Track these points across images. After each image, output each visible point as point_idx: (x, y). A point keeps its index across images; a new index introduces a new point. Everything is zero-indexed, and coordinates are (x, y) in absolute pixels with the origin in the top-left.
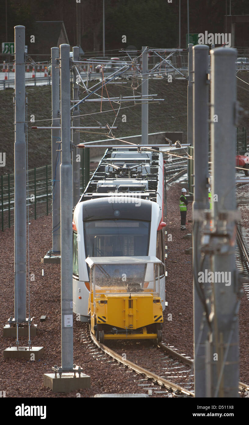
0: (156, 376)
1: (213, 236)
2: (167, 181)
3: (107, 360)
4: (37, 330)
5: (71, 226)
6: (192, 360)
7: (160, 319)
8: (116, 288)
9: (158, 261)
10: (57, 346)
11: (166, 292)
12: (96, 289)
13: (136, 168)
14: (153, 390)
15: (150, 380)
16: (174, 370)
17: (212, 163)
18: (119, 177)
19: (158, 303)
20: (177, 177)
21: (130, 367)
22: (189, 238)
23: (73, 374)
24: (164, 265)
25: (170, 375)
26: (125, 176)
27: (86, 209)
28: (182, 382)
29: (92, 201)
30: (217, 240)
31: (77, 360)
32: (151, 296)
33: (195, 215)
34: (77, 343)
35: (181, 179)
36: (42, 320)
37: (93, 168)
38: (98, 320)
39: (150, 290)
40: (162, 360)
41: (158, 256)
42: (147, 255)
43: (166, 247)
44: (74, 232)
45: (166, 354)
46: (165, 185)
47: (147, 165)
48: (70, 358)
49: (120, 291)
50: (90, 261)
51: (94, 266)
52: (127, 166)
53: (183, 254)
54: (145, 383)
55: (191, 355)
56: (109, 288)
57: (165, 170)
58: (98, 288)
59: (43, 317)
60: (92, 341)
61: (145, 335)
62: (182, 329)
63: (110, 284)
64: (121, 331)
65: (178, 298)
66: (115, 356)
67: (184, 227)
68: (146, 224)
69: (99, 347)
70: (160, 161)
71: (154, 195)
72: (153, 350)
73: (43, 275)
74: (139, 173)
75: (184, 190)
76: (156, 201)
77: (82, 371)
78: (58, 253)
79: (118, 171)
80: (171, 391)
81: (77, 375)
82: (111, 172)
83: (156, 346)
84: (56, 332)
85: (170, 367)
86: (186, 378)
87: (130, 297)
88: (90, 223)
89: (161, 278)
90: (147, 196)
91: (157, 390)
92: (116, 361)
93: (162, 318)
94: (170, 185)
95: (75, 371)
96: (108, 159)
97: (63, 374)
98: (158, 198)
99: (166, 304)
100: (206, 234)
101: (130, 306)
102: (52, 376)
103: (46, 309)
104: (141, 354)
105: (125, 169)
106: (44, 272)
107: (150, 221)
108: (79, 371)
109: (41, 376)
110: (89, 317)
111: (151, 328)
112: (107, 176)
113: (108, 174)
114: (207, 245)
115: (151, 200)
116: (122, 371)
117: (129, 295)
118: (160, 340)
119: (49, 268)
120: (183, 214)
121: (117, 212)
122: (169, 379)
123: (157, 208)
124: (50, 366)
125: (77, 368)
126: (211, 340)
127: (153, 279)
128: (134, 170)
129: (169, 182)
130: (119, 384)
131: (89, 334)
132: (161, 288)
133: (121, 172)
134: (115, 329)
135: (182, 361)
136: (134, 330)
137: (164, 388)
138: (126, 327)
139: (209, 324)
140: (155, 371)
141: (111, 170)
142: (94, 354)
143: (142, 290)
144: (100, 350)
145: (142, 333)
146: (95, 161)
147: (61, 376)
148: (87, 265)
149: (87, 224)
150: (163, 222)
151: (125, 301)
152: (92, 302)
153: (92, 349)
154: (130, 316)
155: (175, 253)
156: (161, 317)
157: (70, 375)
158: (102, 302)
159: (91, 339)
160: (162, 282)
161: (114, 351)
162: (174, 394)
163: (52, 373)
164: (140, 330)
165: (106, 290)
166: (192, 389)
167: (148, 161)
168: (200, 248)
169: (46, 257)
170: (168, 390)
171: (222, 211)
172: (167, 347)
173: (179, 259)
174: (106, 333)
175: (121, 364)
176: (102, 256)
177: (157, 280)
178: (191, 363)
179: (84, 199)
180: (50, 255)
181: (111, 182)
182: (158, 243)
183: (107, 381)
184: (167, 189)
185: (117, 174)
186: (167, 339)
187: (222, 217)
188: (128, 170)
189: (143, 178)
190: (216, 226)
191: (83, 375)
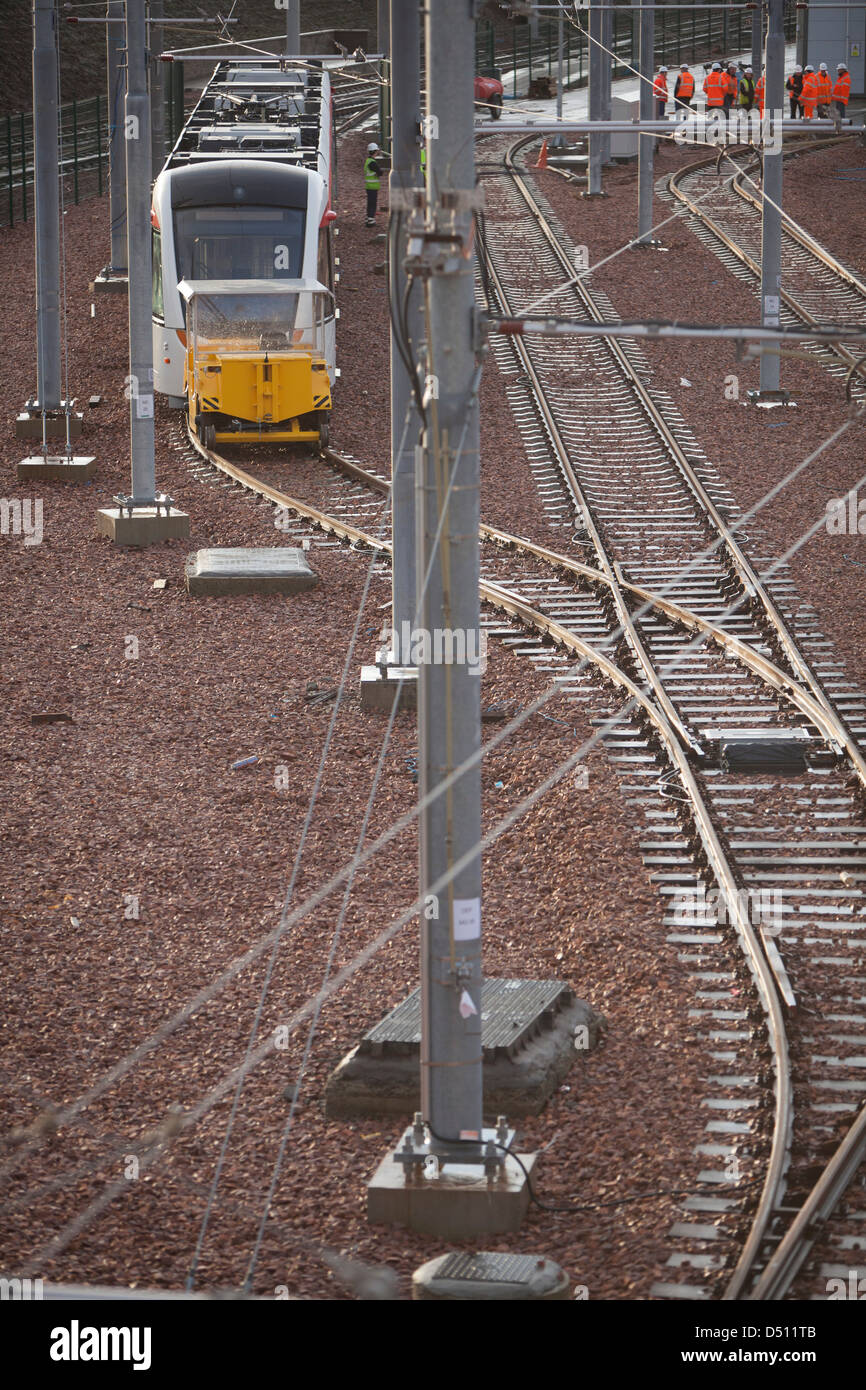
0: (317, 512)
1: (429, 239)
2: (338, 128)
3: (221, 482)
4: (83, 423)
5: (148, 218)
6: (388, 483)
7: (326, 403)
8: (239, 342)
9: (321, 287)
10: (124, 455)
11: (337, 350)
12: (199, 344)
13: (277, 102)
14: (312, 540)
15: (306, 521)
16: (352, 502)
17: (427, 92)
18: (242, 121)
19: (320, 372)
20: (359, 121)
21: (267, 496)
22: (382, 243)
23: (155, 510)
24: (333, 296)
25: (345, 512)
26: (254, 118)
27: (176, 184)
28: (369, 525)
29: (189, 167)
30: (437, 248)
31: (161, 481)
32: (308, 356)
33: (394, 197)
34: (163, 449)
35: (366, 125)
36: (93, 405)
37: (190, 101)
38: (203, 404)
39: (306, 346)
40: (330, 482)
41: (321, 279)
42: (300, 276)
43: (337, 261)
44: (155, 230)
45: (337, 471)
46: (334, 136)
47: (299, 97)
48: (148, 478)
49: (246, 348)
50: (187, 289)
51: (193, 298)
52: (259, 98)
53: (369, 273)
54: (296, 528)
55: (385, 472)
56: (225, 342)
57: (333, 106)
58: (203, 341)
59: (95, 399)
60: (192, 447)
61: (296, 434)
62: (367, 422)
63: (227, 335)
64: (248, 425)
65: (360, 362)
66: (236, 473)
67: (373, 221)
68: (298, 214)
69: (206, 457)
70: (325, 88)
71: (313, 158)
72: (311, 463)
73: (93, 315)
74: (283, 112)
75: (374, 146)
76: (316, 170)
77: (173, 504)
78: (123, 271)
79: (240, 109)
80: (347, 542)
81: (163, 512)
82: (225, 111)
83: (317, 455)
84: (120, 428)
85: (345, 495)
86: (375, 517)
87: (266, 360)
88: (186, 213)
89: (326, 322)
90: (300, 159)
91: (318, 541)
92: (239, 485)
93: (329, 401)
94: (344, 136)
95: (158, 505)
96: (220, 84)
97: (135, 510)
98: (320, 162)
99: (338, 372)
100: (414, 236)
101: (267, 377)
102: (113, 514)
103: (100, 383)
104: (288, 471)
105: (254, 104)
106: (96, 310)
107: (304, 210)
108: (167, 505)
109: (92, 514)
110: (186, 399)
111: (309, 420)
112: (218, 119)
113: (221, 113)
114: (417, 258)
115: (307, 167)
116: (250, 504)
117: (263, 356)
118: (326, 444)
119: (105, 302)
120: (372, 195)
121: (239, 191)
122: (344, 518)
123: (318, 182)
124: (110, 493)
125: (163, 498)
126: (425, 445)
127: (311, 324)
128: (273, 106)
129: (343, 130)
130: (245, 529)
131: (186, 432)
132: (328, 342)
133: (246, 111)
134: (237, 422)
135: (369, 484)
136: (274, 425)
137: (332, 535)
138: (259, 418)
139: (422, 412)
140: (315, 505)
141: (227, 106)
142: (196, 470)
143: (290, 346)
144: (207, 463)
145: (290, 430)
146: (195, 87)
147: (130, 514)
148: (181, 295)
149: (180, 215)
150: (330, 212)
151: (255, 367)
152: (191, 369)
153: (191, 461)
154: (266, 397)
155: (354, 272)
156: (327, 398)
157: (149, 512)
158: (211, 369)
159: (189, 442)
160: (330, 328)
161: (235, 465)
162: (353, 548)
163: (114, 507)
164: (285, 425)
165: (219, 346)
166: (388, 537)
167: (300, 89)
168: (403, 263)
169: (100, 279)
170: (340, 540)
171: (448, 191)
172: (339, 457)
173: (363, 285)
174: (219, 430)
175: (249, 490)
176: (209, 279)
177: (319, 325)
178: (387, 488)
179: (173, 164)
180: (106, 275)
181: (228, 130)
182: (321, 253)
183: (223, 524)
184: (339, 144)
185: (239, 114)
186: (340, 441)
187: (448, 201)
188: (259, 105)
189: (291, 122)
190: (435, 219)
191: (174, 512)
